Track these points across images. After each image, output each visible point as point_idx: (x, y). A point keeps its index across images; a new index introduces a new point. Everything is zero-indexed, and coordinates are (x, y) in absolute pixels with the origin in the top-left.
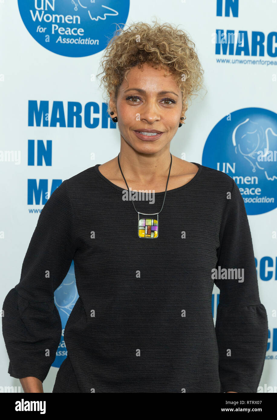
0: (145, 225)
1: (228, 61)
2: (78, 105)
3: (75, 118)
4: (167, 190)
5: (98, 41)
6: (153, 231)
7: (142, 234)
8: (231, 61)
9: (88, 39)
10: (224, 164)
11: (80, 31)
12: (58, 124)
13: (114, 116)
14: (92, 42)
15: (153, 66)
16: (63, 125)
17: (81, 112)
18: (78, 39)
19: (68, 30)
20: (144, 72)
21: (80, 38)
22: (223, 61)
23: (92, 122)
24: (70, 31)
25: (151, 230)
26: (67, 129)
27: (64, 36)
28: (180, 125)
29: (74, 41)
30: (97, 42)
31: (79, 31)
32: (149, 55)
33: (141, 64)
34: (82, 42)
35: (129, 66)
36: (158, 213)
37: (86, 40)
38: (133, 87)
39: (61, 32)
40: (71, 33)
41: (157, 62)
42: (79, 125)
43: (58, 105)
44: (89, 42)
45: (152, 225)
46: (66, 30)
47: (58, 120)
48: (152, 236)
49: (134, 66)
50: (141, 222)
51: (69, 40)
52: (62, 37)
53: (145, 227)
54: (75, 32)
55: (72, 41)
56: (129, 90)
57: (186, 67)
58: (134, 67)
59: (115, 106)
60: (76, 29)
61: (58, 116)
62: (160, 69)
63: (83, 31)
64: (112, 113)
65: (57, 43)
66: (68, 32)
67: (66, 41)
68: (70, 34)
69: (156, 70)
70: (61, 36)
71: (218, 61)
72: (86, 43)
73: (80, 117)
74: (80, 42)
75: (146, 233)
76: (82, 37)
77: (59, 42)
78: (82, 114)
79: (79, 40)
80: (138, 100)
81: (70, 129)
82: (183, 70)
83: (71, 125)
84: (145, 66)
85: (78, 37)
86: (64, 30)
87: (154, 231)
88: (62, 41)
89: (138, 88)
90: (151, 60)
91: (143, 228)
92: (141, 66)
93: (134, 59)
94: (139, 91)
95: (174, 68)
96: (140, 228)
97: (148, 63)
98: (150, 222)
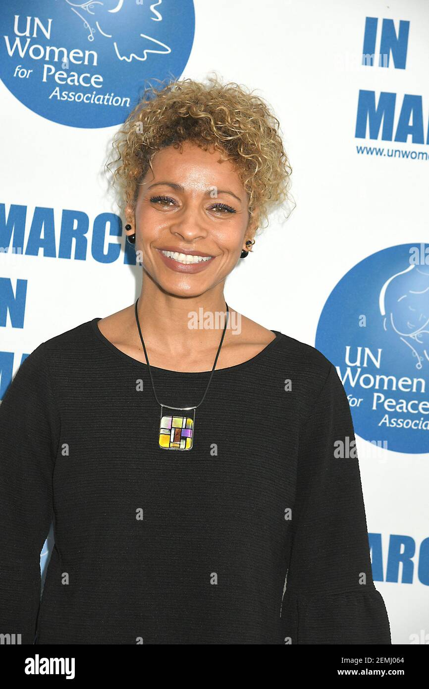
0: (172, 427)
1: (380, 152)
2: (83, 217)
3: (74, 240)
4: (215, 370)
5: (129, 99)
6: (185, 438)
7: (164, 442)
8: (385, 152)
9: (110, 95)
10: (360, 349)
11: (96, 80)
12: (41, 250)
13: (131, 232)
14: (117, 101)
15: (200, 146)
16: (50, 253)
17: (86, 231)
18: (92, 94)
19: (74, 76)
20: (183, 154)
21: (94, 93)
22: (370, 151)
23: (106, 252)
24: (76, 79)
25: (180, 436)
26: (57, 262)
27: (63, 88)
28: (244, 255)
29: (84, 98)
30: (126, 102)
31: (93, 80)
32: (195, 127)
33: (180, 141)
34: (99, 99)
35: (159, 145)
36: (195, 407)
37: (107, 97)
38: (163, 180)
39: (60, 79)
40: (78, 81)
41: (209, 138)
42: (81, 255)
43: (44, 215)
44: (110, 100)
45: (184, 427)
46: (69, 76)
47: (42, 243)
48: (182, 446)
49: (167, 145)
50: (165, 422)
51: (74, 96)
52: (60, 90)
53: (170, 430)
54: (87, 80)
55: (79, 97)
56: (156, 185)
57: (257, 151)
58: (168, 147)
59: (133, 214)
60: (88, 75)
61: (42, 236)
62: (211, 150)
63: (101, 80)
64: (128, 228)
65: (50, 99)
66: (73, 81)
67: (69, 97)
68: (77, 84)
69: (204, 153)
70: (60, 85)
71: (360, 150)
72: (105, 103)
73: (85, 240)
74: (95, 99)
75: (172, 440)
76: (99, 92)
77: (55, 97)
78: (89, 236)
79: (93, 96)
80: (171, 204)
81: (64, 261)
82: (252, 155)
83: (65, 254)
84: (187, 145)
85: (91, 90)
86: (65, 76)
87: (187, 437)
88: (61, 95)
89: (172, 181)
90: (198, 135)
91: (167, 432)
92: (180, 144)
93: (167, 132)
94: (172, 187)
95: (237, 152)
96: (162, 431)
97: (192, 140)
98: (179, 422)
